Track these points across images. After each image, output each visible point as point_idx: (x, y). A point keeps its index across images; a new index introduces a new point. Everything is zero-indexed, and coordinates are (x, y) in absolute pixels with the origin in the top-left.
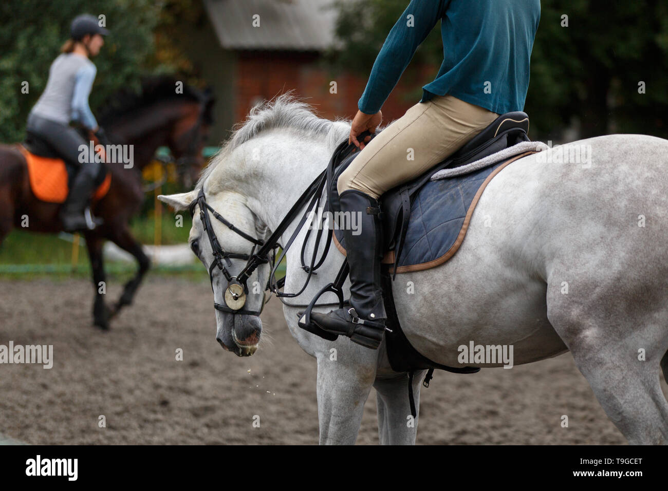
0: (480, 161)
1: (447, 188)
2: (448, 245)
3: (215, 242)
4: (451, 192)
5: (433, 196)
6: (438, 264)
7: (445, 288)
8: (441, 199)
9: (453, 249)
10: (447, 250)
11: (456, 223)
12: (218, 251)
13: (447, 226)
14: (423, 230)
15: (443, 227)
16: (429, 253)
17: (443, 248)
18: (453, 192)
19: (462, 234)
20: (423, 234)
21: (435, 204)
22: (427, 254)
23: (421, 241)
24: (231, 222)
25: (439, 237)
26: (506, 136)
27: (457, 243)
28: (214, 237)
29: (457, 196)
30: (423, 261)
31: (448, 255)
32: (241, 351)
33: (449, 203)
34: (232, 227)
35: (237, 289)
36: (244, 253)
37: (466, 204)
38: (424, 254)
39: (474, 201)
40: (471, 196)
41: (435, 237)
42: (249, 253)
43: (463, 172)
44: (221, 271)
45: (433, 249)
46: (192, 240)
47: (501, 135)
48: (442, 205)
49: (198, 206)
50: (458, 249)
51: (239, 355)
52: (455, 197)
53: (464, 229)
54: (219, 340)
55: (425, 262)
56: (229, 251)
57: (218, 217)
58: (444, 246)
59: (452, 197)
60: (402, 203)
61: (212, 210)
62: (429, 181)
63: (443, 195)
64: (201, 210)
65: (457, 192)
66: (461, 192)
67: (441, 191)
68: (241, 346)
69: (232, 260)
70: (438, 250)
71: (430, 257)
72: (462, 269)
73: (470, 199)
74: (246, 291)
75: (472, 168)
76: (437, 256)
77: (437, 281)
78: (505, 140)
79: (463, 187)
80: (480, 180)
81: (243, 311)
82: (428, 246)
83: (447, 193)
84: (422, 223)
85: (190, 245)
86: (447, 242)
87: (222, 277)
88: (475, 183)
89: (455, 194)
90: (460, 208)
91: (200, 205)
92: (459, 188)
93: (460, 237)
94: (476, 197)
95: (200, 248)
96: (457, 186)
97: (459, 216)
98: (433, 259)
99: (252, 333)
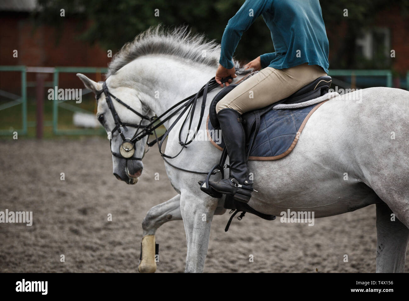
0: (306, 102)
1: (283, 115)
2: (284, 149)
3: (116, 117)
4: (287, 117)
5: (273, 118)
6: (275, 159)
7: (279, 173)
8: (280, 121)
9: (287, 152)
10: (283, 151)
11: (290, 137)
12: (118, 122)
13: (284, 137)
14: (267, 138)
15: (281, 138)
16: (270, 152)
17: (280, 150)
18: (288, 117)
19: (294, 144)
20: (267, 139)
21: (276, 123)
22: (269, 152)
23: (265, 144)
24: (128, 104)
25: (279, 143)
26: (320, 89)
27: (290, 149)
28: (116, 114)
29: (290, 120)
30: (265, 155)
31: (283, 155)
32: (130, 180)
33: (286, 124)
34: (129, 108)
35: (129, 146)
36: (135, 124)
37: (297, 127)
38: (267, 151)
39: (302, 126)
40: (300, 122)
41: (275, 143)
42: (138, 124)
43: (295, 107)
44: (120, 134)
45: (274, 149)
46: (99, 114)
47: (318, 88)
48: (281, 124)
49: (103, 94)
50: (290, 152)
51: (128, 183)
52: (289, 121)
53: (295, 142)
54: (115, 174)
55: (266, 156)
56: (126, 122)
57: (119, 101)
58: (281, 149)
59: (287, 120)
60: (256, 119)
61: (114, 97)
62: (272, 109)
63: (282, 119)
64: (106, 96)
65: (290, 118)
66: (293, 118)
67: (279, 115)
68: (131, 178)
69: (127, 127)
70: (277, 151)
71: (271, 154)
72: (293, 164)
73: (299, 124)
74: (135, 148)
75: (301, 106)
76: (276, 154)
77: (274, 169)
78: (319, 92)
79: (294, 115)
80: (306, 113)
81: (133, 158)
82: (270, 148)
83: (284, 118)
84: (266, 133)
85: (97, 117)
86: (283, 147)
87: (119, 137)
88: (302, 115)
89: (289, 119)
90: (293, 128)
91: (105, 93)
92: (291, 115)
93: (292, 146)
94: (303, 123)
95: (105, 119)
96: (290, 114)
97: (292, 133)
98: (273, 156)
99: (138, 170)
